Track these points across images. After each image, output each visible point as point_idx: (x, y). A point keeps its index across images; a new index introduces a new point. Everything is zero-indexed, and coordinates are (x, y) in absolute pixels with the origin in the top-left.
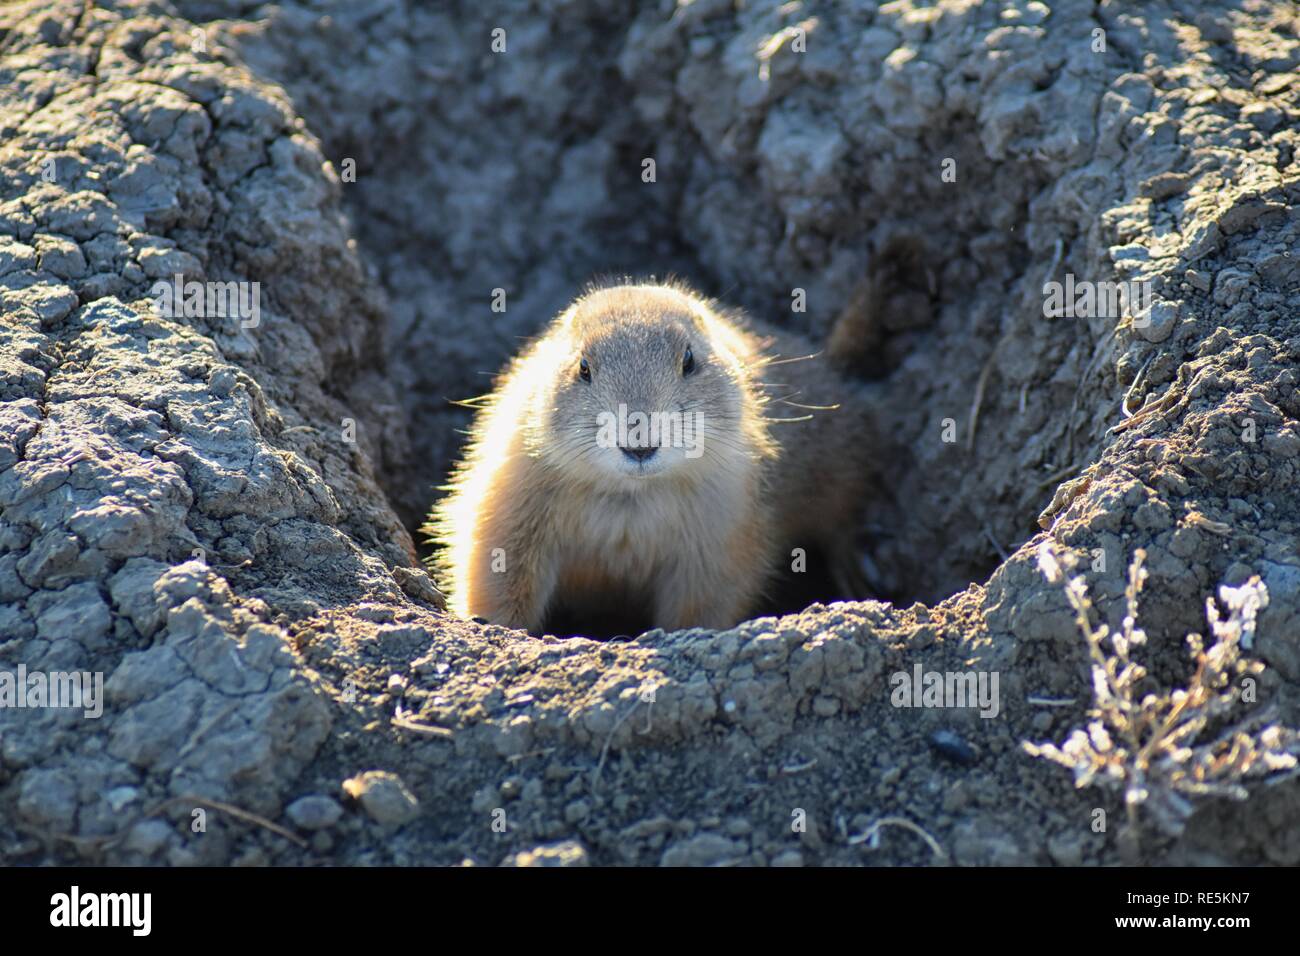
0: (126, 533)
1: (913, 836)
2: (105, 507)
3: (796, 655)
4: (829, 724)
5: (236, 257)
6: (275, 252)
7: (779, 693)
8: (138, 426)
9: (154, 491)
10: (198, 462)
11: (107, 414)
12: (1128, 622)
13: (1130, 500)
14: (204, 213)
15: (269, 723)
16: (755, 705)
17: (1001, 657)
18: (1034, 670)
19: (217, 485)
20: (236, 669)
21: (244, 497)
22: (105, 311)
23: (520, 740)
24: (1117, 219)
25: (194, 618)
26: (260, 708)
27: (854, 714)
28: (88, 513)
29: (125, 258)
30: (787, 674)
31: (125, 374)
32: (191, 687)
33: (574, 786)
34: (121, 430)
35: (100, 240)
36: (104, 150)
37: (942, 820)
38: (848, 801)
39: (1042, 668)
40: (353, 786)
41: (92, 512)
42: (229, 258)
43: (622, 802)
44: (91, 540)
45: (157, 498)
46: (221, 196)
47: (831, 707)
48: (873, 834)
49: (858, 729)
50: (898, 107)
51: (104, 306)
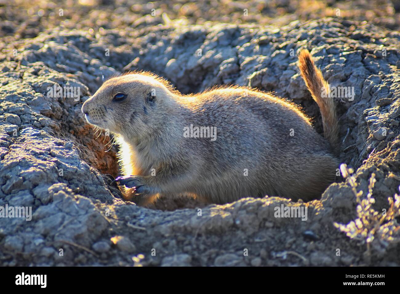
0: (38, 176)
1: (297, 257)
2: (31, 170)
3: (260, 208)
4: (270, 230)
5: (70, 128)
6: (83, 127)
7: (254, 219)
8: (41, 154)
9: (47, 167)
10: (61, 163)
11: (31, 150)
12: (369, 195)
13: (370, 170)
14: (60, 114)
15: (87, 222)
16: (246, 222)
17: (327, 212)
18: (338, 216)
19: (68, 169)
20: (75, 208)
21: (76, 174)
22: (28, 131)
23: (169, 230)
24: (368, 111)
25: (62, 196)
26: (84, 218)
27: (278, 228)
28: (26, 171)
29: (34, 120)
30: (257, 214)
31: (36, 144)
32: (60, 214)
33: (187, 242)
34: (35, 154)
35: (26, 115)
36: (27, 93)
37: (307, 253)
38: (276, 249)
39: (340, 216)
40: (114, 240)
41: (27, 171)
42: (67, 129)
43: (202, 247)
44: (27, 178)
45: (48, 169)
46: (65, 110)
47: (271, 225)
48: (284, 255)
49: (280, 232)
50: (295, 92)
51: (28, 130)
